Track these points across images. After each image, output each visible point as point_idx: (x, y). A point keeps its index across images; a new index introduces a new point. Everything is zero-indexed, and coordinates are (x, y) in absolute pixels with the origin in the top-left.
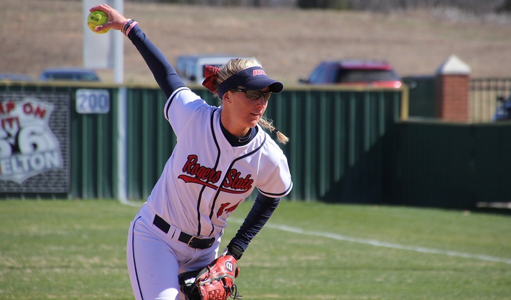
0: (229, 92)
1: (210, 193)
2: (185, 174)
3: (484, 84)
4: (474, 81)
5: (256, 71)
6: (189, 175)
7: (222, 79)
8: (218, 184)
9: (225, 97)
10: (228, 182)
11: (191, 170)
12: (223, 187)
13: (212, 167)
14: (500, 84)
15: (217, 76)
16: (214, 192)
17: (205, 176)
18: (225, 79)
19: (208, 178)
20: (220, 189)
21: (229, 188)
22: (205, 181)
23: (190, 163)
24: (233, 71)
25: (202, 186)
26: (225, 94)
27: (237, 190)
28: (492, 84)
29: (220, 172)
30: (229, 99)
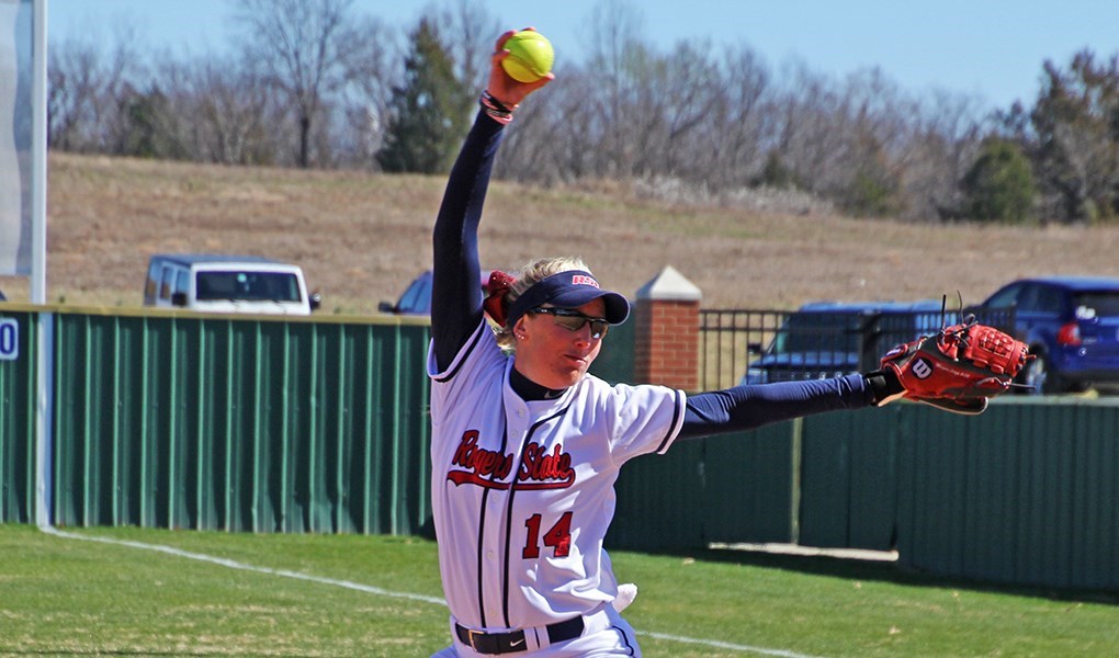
0: (526, 317)
1: (498, 498)
2: (457, 467)
3: (726, 320)
4: (705, 312)
5: (579, 277)
6: (463, 469)
7: (516, 295)
8: (509, 479)
9: (519, 328)
10: (526, 470)
11: (467, 459)
12: (519, 482)
13: (498, 450)
14: (755, 320)
15: (508, 289)
16: (505, 494)
17: (487, 468)
18: (520, 294)
19: (492, 472)
20: (515, 487)
21: (530, 481)
22: (487, 477)
23: (466, 445)
24: (536, 277)
25: (483, 488)
26: (519, 322)
27: (547, 481)
28: (741, 320)
29: (511, 456)
30: (524, 330)
